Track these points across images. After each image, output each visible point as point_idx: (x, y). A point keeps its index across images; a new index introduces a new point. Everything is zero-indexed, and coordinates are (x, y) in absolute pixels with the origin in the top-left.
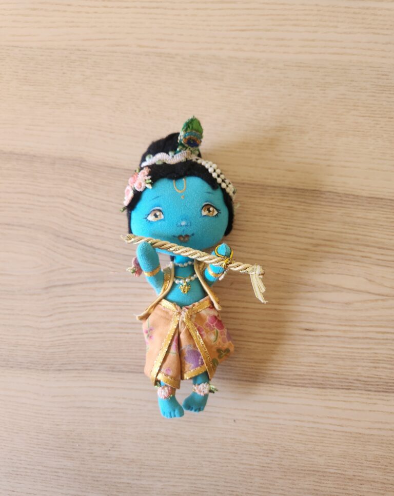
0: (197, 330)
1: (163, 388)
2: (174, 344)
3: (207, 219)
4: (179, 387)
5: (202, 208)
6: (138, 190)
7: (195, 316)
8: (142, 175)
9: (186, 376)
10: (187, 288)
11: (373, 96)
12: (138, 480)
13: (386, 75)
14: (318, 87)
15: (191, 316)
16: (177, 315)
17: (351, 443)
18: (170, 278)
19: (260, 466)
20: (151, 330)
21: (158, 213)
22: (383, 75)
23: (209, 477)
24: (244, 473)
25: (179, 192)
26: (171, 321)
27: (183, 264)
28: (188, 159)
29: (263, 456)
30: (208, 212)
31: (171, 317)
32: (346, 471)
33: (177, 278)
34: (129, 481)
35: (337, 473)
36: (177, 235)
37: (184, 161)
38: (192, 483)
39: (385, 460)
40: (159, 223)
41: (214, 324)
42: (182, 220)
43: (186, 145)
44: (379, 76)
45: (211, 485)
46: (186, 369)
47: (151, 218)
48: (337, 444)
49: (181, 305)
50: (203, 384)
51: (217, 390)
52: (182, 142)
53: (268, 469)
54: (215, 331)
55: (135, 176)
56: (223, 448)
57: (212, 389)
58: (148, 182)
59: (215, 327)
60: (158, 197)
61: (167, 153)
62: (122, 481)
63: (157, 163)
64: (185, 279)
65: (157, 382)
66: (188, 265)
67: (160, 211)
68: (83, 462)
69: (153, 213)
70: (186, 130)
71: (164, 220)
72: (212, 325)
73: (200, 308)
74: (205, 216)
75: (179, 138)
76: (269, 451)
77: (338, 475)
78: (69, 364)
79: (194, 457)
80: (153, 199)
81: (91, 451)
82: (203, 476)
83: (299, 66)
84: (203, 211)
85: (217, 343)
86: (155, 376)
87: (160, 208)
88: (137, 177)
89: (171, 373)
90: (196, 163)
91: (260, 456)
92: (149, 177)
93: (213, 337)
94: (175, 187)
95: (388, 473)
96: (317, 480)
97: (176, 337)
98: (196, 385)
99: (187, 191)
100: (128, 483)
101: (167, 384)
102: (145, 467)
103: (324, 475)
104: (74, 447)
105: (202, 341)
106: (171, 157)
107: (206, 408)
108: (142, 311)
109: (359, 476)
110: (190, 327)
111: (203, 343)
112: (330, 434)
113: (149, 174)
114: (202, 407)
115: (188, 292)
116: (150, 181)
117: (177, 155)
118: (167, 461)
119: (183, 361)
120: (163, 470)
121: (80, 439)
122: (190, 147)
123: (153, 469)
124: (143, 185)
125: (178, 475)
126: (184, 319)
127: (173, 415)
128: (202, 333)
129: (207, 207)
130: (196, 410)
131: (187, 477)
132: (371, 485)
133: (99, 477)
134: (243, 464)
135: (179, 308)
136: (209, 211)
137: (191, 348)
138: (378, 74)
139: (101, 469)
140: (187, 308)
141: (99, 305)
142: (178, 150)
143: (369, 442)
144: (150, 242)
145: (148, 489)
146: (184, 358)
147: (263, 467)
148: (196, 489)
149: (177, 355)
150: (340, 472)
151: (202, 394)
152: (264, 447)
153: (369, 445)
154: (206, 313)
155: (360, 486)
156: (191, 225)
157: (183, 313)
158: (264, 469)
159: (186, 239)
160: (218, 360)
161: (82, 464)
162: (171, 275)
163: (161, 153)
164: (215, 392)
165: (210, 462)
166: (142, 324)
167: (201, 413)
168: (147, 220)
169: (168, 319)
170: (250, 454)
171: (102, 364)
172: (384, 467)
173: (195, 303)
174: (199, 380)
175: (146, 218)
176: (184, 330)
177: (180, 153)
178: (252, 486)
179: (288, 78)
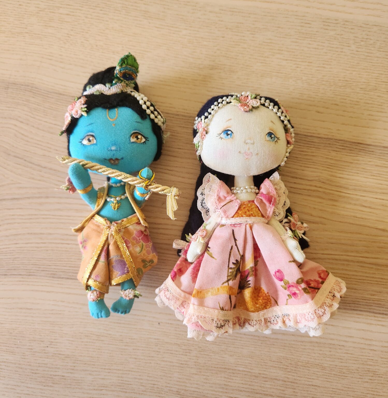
0: (124, 243)
1: (92, 292)
2: (103, 254)
3: (135, 145)
4: (107, 292)
5: (131, 136)
6: (75, 116)
7: (123, 230)
8: (79, 104)
9: (114, 283)
10: (117, 205)
11: (296, 42)
12: (72, 373)
13: (309, 24)
14: (248, 31)
15: (119, 230)
16: (107, 229)
17: (258, 345)
18: (103, 196)
19: (179, 363)
20: (85, 241)
21: (91, 138)
22: (306, 23)
23: (135, 372)
24: (165, 369)
25: (111, 120)
26: (101, 233)
27: (116, 184)
28: (123, 91)
29: (182, 355)
30: (136, 139)
31: (102, 230)
32: (252, 369)
33: (109, 197)
34: (64, 374)
35: (245, 371)
36: (108, 158)
37: (119, 93)
38: (119, 377)
39: (287, 361)
40: (92, 147)
41: (140, 238)
42: (113, 145)
43: (121, 78)
44: (302, 24)
45: (135, 378)
46: (114, 276)
47: (85, 142)
48: (246, 346)
49: (111, 220)
50: (129, 290)
51: (141, 296)
52: (118, 75)
53: (186, 366)
54: (141, 243)
55: (74, 104)
56: (148, 347)
57: (136, 294)
58: (83, 110)
59: (141, 241)
60: (92, 124)
61: (105, 85)
62: (57, 374)
63: (95, 94)
64: (116, 198)
65: (88, 287)
66: (121, 185)
67: (93, 136)
68: (23, 357)
69: (87, 138)
70: (121, 65)
71: (96, 144)
72: (138, 238)
73: (128, 223)
74: (133, 142)
75: (115, 72)
76: (187, 351)
77: (246, 373)
78: (15, 270)
79: (121, 354)
80: (87, 126)
81: (30, 347)
82: (129, 371)
83: (233, 12)
84: (131, 138)
85: (142, 255)
86: (85, 282)
87: (93, 134)
88: (75, 105)
89: (99, 279)
90: (130, 95)
91: (180, 354)
92: (85, 106)
93: (138, 249)
94: (108, 116)
95: (289, 372)
96: (227, 376)
97: (105, 248)
98: (123, 291)
99: (118, 119)
100: (63, 376)
101: (96, 289)
102: (79, 362)
103: (234, 372)
104: (16, 343)
105: (128, 253)
106: (107, 88)
107: (132, 311)
108: (78, 224)
109: (263, 374)
110: (118, 240)
111: (129, 254)
112: (241, 337)
113: (86, 103)
114: (128, 310)
115: (118, 209)
116: (86, 109)
117: (113, 87)
118: (98, 357)
119: (111, 270)
120: (94, 365)
121: (21, 337)
122: (125, 81)
123: (85, 364)
124: (80, 112)
125: (107, 369)
126: (113, 233)
127: (100, 316)
128: (128, 245)
129: (136, 134)
130: (122, 313)
131: (115, 371)
132: (274, 382)
133: (37, 370)
134: (164, 361)
135: (108, 222)
136: (138, 139)
137: (119, 258)
138: (302, 23)
139: (39, 364)
140: (116, 223)
141: (44, 218)
142: (114, 82)
143: (274, 345)
144: (81, 164)
145: (80, 381)
146: (113, 267)
147: (182, 364)
148: (122, 382)
149: (105, 263)
150: (247, 370)
151: (128, 299)
152: (183, 347)
153: (274, 347)
154: (133, 228)
155: (264, 383)
156: (120, 150)
157: (112, 227)
158: (182, 366)
159: (117, 162)
160: (143, 269)
161: (22, 358)
162: (103, 194)
163: (99, 85)
164: (140, 297)
165: (136, 359)
166: (77, 236)
167: (127, 315)
168: (82, 144)
169: (99, 232)
170: (171, 353)
171: (44, 271)
172: (285, 367)
173: (123, 219)
174: (126, 286)
175: (81, 142)
176: (113, 241)
177: (116, 85)
178: (171, 380)
179: (222, 21)
